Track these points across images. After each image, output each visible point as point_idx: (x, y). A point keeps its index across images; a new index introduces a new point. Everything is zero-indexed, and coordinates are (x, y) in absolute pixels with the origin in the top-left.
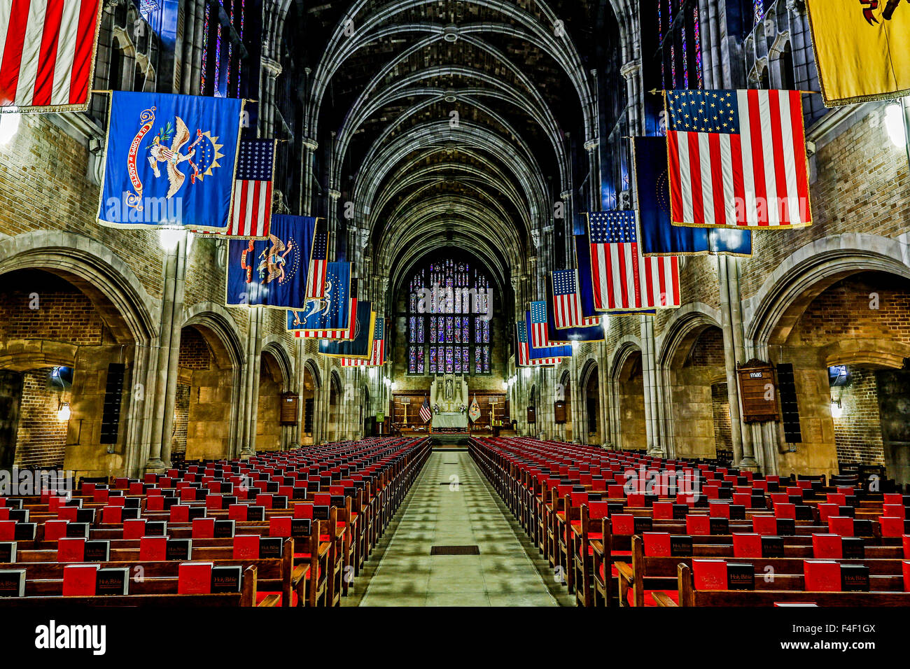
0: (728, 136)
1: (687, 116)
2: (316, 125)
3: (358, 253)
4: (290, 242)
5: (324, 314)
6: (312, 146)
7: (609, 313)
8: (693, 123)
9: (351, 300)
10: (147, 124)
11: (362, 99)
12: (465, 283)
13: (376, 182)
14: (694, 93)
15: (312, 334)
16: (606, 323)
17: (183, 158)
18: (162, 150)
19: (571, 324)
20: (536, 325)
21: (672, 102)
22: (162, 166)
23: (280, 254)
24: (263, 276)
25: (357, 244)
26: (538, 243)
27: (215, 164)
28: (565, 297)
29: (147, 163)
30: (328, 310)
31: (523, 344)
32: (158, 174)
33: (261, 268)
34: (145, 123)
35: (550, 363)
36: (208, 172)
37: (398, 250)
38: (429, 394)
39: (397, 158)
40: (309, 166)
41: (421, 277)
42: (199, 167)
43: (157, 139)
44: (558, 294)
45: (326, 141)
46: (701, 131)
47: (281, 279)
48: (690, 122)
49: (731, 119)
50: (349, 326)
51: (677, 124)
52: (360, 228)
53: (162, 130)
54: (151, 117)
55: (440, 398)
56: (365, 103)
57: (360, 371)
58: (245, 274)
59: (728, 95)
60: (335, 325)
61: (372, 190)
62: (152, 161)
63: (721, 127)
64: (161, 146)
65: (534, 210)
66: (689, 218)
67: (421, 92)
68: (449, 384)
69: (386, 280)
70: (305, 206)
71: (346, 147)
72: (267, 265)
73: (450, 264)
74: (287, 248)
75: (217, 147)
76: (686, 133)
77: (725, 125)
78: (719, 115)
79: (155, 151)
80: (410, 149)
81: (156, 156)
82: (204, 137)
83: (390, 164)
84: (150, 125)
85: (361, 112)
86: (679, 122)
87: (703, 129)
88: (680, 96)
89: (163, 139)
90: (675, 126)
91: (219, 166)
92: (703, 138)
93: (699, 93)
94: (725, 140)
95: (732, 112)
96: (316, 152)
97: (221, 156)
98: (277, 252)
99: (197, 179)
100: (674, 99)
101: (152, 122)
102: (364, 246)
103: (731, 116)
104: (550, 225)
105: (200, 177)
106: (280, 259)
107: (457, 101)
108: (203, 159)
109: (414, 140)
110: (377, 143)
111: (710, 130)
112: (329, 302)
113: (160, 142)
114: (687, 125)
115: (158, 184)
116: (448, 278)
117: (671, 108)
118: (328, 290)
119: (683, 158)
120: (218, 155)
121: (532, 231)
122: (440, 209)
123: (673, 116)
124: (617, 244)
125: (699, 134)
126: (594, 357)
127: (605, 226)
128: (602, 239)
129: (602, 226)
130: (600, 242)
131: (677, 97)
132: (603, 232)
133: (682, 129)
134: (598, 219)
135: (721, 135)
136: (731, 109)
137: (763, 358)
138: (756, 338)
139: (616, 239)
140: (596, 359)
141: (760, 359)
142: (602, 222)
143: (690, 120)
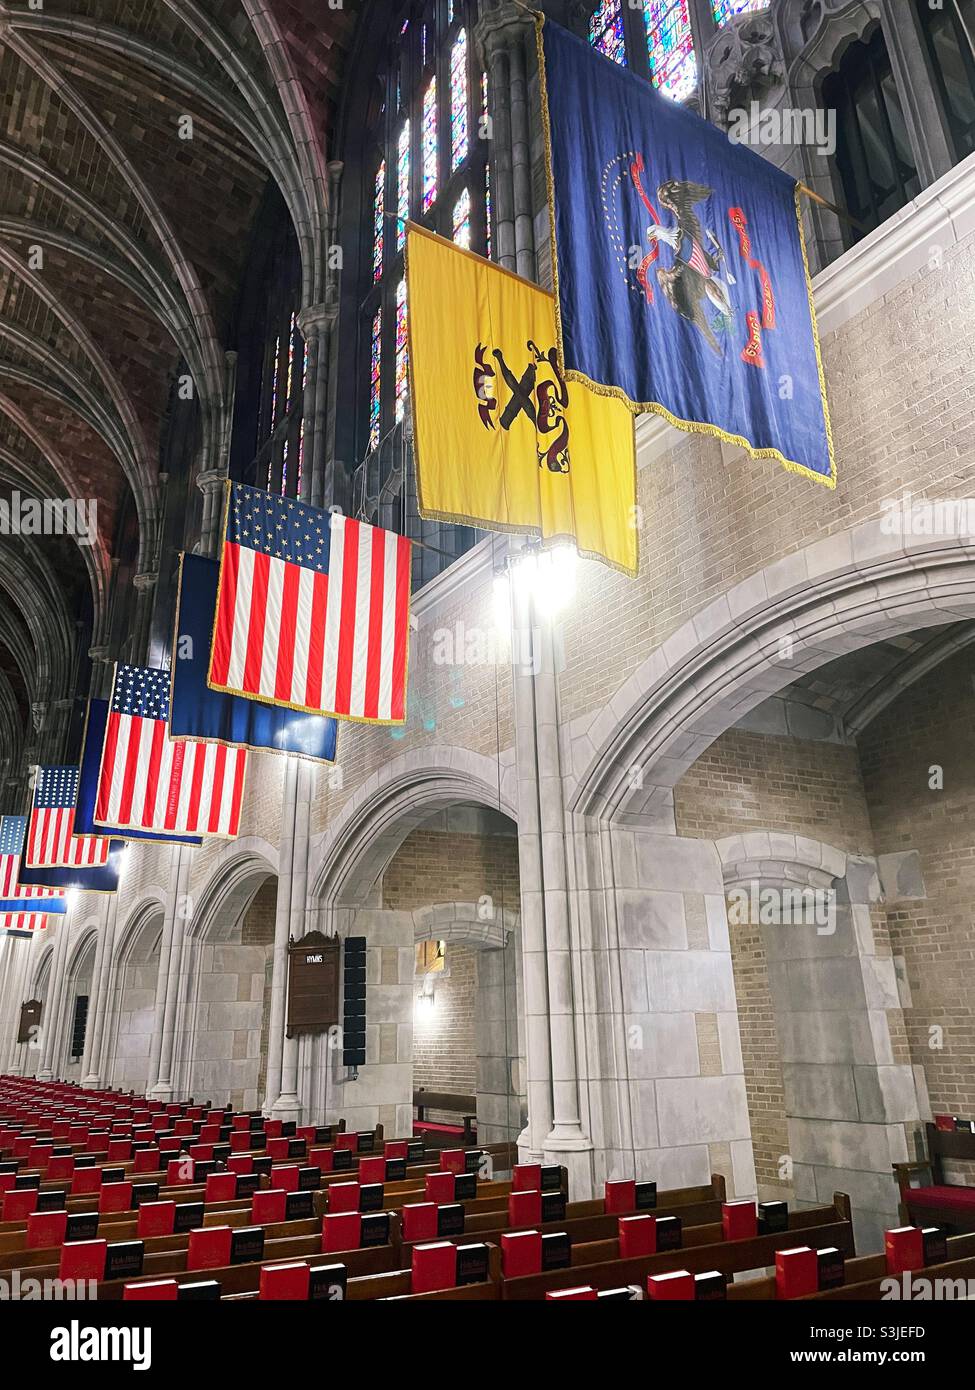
0: (311, 572)
1: (258, 528)
8: (266, 541)
14: (273, 499)
20: (5, 857)
21: (239, 501)
26: (40, 724)
35: (26, 926)
46: (276, 556)
48: (262, 538)
49: (319, 550)
51: (242, 535)
59: (319, 517)
63: (304, 557)
66: (235, 682)
76: (252, 553)
77: (310, 557)
78: (303, 541)
86: (245, 533)
87: (278, 554)
88: (252, 496)
90: (238, 537)
92: (277, 567)
93: (281, 501)
94: (307, 577)
95: (321, 541)
100: (243, 499)
103: (320, 546)
104: (67, 697)
111: (289, 557)
114: (256, 542)
117: (237, 510)
119: (243, 588)
121: (35, 707)
123: (238, 521)
124: (153, 721)
125: (272, 558)
126: (95, 921)
127: (140, 689)
128: (132, 708)
129: (136, 687)
130: (126, 712)
131: (248, 496)
132: (136, 698)
133: (248, 544)
134: (131, 675)
135: (303, 570)
136: (321, 536)
137: (328, 931)
138: (322, 895)
139: (155, 713)
140: (98, 927)
141: (324, 932)
142: (137, 682)
143: (262, 535)
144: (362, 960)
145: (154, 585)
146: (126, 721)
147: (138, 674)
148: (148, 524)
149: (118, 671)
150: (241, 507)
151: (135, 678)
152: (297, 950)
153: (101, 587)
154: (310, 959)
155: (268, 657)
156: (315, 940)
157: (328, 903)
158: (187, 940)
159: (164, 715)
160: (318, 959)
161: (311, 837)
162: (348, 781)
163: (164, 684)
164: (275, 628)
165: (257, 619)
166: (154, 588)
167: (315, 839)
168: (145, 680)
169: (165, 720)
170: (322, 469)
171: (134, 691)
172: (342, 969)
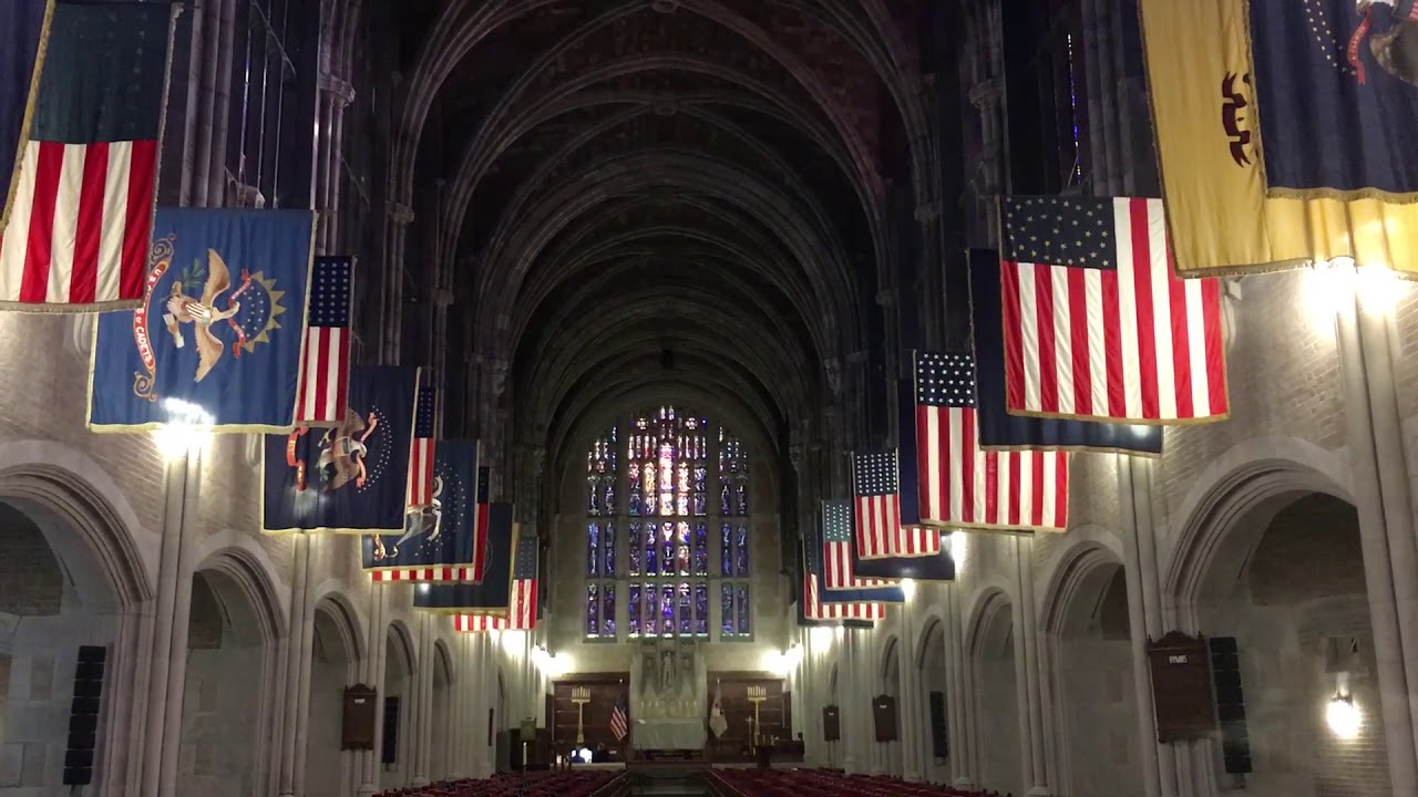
0: (1097, 272)
1: (1034, 238)
2: (411, 178)
3: (486, 407)
4: (372, 415)
5: (430, 538)
6: (405, 215)
7: (964, 529)
8: (1044, 250)
9: (477, 506)
10: (162, 263)
11: (495, 117)
12: (700, 453)
13: (523, 267)
14: (1046, 202)
15: (405, 574)
16: (958, 547)
17: (219, 316)
18: (185, 303)
19: (887, 550)
20: (834, 546)
21: (1010, 215)
22: (188, 329)
23: (356, 437)
24: (326, 478)
25: (484, 389)
26: (836, 384)
27: (271, 324)
28: (877, 499)
29: (163, 325)
30: (437, 529)
31: (814, 577)
32: (180, 343)
33: (323, 464)
34: (160, 260)
35: (863, 616)
36: (262, 337)
37: (564, 390)
38: (627, 682)
39: (562, 219)
40: (397, 254)
41: (610, 441)
42: (245, 332)
43: (178, 285)
44: (865, 494)
45: (426, 201)
46: (1056, 264)
47: (360, 481)
48: (1039, 248)
49: (1103, 245)
50: (474, 560)
51: (1018, 251)
52: (491, 358)
53: (186, 270)
54: (167, 251)
55: (650, 690)
56: (502, 124)
57: (488, 639)
58: (295, 475)
59: (1100, 206)
60: (449, 558)
61: (514, 281)
62: (168, 319)
63: (1087, 257)
64: (186, 298)
65: (828, 320)
66: (1034, 403)
67: (608, 98)
68: (667, 660)
69: (540, 453)
70: (390, 332)
71: (465, 209)
72: (332, 457)
73: (667, 415)
74: (368, 426)
75: (275, 296)
76: (1032, 267)
77: (1094, 255)
78: (1084, 239)
79: (174, 305)
80: (585, 203)
81: (177, 314)
82: (254, 282)
83: (548, 233)
84: (166, 263)
85: (495, 140)
86: (1022, 247)
87: (1059, 261)
88: (1023, 205)
89: (187, 285)
90: (1014, 254)
91: (279, 326)
93: (1054, 202)
94: (1093, 278)
95: (1104, 234)
96: (410, 226)
97: (282, 310)
98: (350, 433)
99: (244, 351)
100: (1014, 211)
101: (170, 259)
102: (498, 392)
103: (1103, 239)
104: (860, 349)
105: (250, 347)
106: (357, 446)
107: (678, 113)
108: (252, 317)
109: (593, 186)
110: (521, 195)
111: (1070, 262)
112: (439, 514)
113: (183, 291)
114: (1034, 254)
115: (180, 358)
116: (664, 442)
117: (1009, 226)
118: (438, 493)
119: (1027, 307)
120: (277, 310)
121: (827, 361)
122: (647, 309)
123: (1012, 238)
124: (960, 409)
125: (1053, 267)
126: (938, 611)
127: (943, 377)
128: (936, 399)
129: (938, 376)
130: (932, 404)
131: (1018, 207)
132: (939, 389)
133: (1025, 258)
134: (931, 363)
135: (1088, 272)
136: (1103, 228)
137: (1191, 629)
138: (1177, 593)
139: (961, 401)
140: (941, 616)
141: (1184, 630)
142: (939, 369)
143: (1039, 246)
144: (1234, 663)
145: (939, 216)
146: (933, 412)
147: (938, 361)
148: (920, 142)
149: (918, 361)
150: (1013, 221)
151: (936, 367)
152: (1157, 650)
153: (877, 216)
154: (1173, 659)
155: (1062, 371)
156: (1176, 640)
157: (1185, 601)
158: (1041, 635)
159: (971, 401)
160: (1181, 659)
161: (1156, 530)
162: (1187, 469)
163: (967, 368)
164: (1066, 340)
165: (1047, 336)
166: (937, 223)
167: (1161, 532)
168: (946, 366)
169: (972, 406)
170: (1113, 88)
171: (936, 382)
172: (1212, 671)
